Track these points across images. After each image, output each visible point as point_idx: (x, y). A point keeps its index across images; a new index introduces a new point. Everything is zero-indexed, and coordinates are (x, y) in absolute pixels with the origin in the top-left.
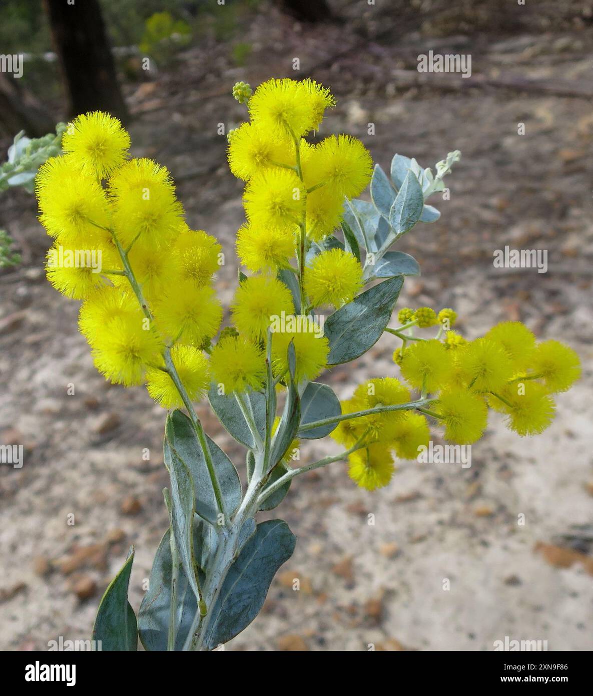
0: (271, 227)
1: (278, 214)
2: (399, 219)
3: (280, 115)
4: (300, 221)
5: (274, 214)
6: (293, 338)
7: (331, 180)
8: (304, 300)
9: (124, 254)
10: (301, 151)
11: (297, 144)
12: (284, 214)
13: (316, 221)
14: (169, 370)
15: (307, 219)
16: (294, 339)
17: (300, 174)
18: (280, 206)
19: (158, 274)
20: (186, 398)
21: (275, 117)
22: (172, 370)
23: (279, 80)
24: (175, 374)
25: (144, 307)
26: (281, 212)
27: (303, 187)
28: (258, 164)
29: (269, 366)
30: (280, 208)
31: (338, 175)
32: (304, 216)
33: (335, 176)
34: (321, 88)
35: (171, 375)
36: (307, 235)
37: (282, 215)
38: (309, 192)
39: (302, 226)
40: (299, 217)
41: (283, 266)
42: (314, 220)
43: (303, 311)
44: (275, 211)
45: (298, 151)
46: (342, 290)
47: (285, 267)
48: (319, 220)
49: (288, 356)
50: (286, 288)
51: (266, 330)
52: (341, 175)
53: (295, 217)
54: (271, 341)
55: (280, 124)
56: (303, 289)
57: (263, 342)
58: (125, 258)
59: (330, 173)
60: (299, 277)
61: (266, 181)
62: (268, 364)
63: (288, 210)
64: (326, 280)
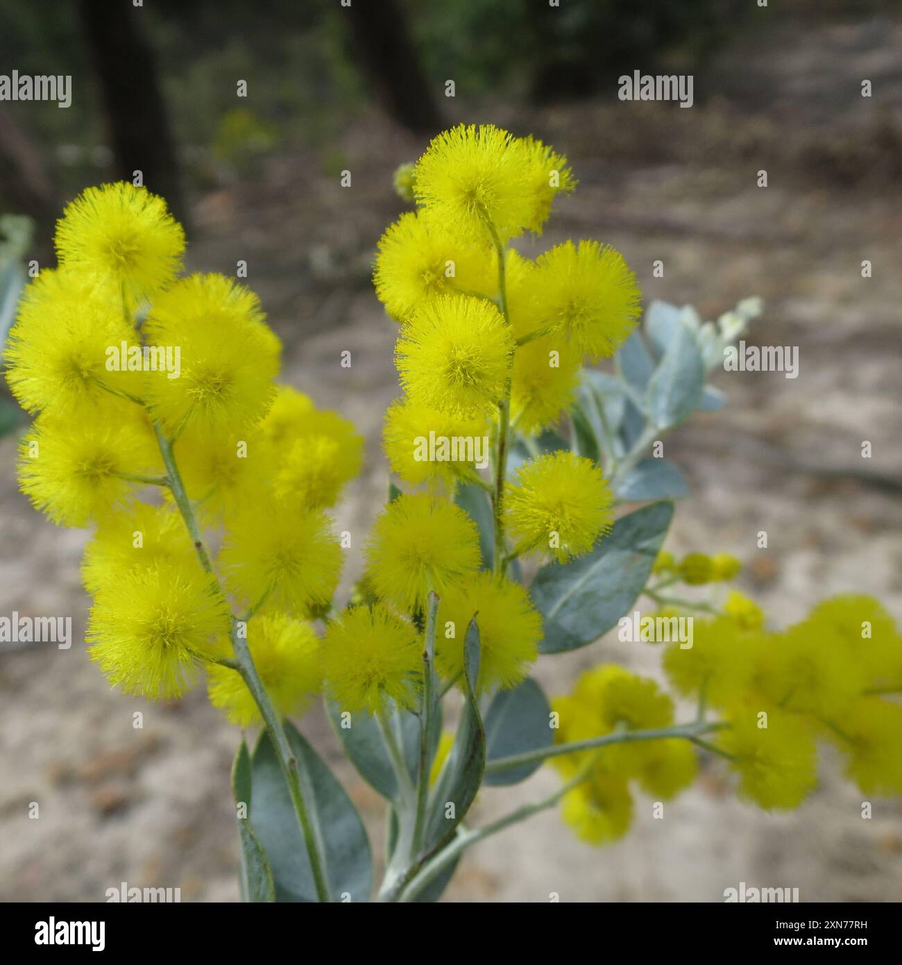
0: (446, 408)
1: (460, 383)
2: (663, 403)
3: (472, 194)
4: (500, 396)
5: (452, 382)
6: (477, 612)
7: (563, 322)
8: (500, 541)
9: (165, 446)
10: (507, 269)
11: (501, 256)
12: (471, 383)
13: (529, 399)
14: (240, 665)
15: (512, 393)
16: (478, 615)
17: (504, 307)
18: (464, 367)
19: (231, 484)
20: (271, 718)
21: (461, 196)
22: (246, 664)
23: (473, 127)
24: (250, 673)
25: (198, 545)
26: (466, 379)
27: (510, 334)
28: (427, 289)
29: (428, 665)
30: (464, 371)
31: (575, 315)
32: (509, 387)
33: (570, 317)
34: (550, 156)
35: (244, 673)
36: (511, 423)
37: (466, 385)
38: (520, 343)
39: (503, 407)
40: (499, 390)
41: (465, 477)
42: (525, 397)
43: (496, 565)
44: (455, 378)
45: (502, 268)
46: (573, 531)
47: (471, 480)
48: (534, 398)
49: (465, 648)
50: (467, 519)
51: (426, 598)
52: (582, 315)
53: (491, 389)
54: (433, 618)
55: (470, 211)
56: (499, 523)
57: (421, 615)
58: (169, 452)
59: (561, 310)
60: (493, 499)
61: (439, 319)
62: (427, 661)
63: (479, 375)
64: (546, 509)
